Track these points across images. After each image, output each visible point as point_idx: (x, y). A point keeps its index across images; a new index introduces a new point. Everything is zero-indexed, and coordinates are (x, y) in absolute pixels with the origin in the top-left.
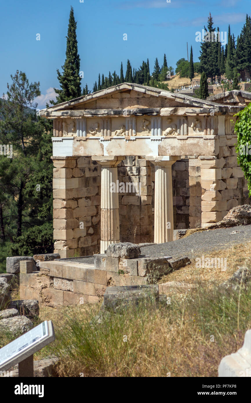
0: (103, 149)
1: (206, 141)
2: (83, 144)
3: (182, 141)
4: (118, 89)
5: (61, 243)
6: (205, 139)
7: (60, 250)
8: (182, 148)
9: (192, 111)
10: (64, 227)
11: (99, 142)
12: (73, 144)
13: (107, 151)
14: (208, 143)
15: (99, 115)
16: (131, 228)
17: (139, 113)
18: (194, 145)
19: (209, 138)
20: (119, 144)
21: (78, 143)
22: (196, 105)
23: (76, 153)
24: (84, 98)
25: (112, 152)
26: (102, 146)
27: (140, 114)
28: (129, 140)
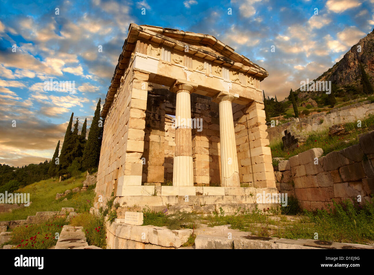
0: (186, 77)
1: (258, 92)
2: (168, 67)
3: (244, 87)
4: (206, 37)
5: (137, 156)
6: (257, 91)
7: (135, 163)
8: (244, 92)
9: (255, 69)
10: (142, 138)
11: (183, 70)
12: (158, 65)
13: (190, 79)
14: (259, 94)
15: (191, 48)
16: (151, 160)
17: (221, 58)
18: (251, 92)
19: (259, 91)
20: (200, 77)
21: (163, 65)
22: (256, 67)
23: (160, 72)
24: (178, 32)
25: (194, 81)
26: (185, 74)
27: (222, 60)
28: (208, 76)
